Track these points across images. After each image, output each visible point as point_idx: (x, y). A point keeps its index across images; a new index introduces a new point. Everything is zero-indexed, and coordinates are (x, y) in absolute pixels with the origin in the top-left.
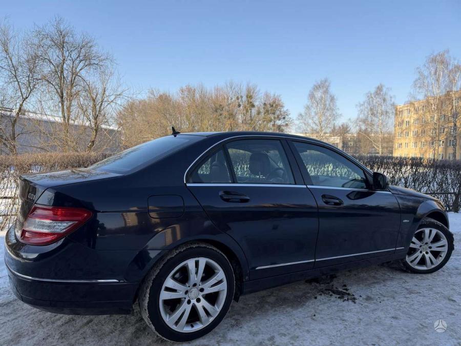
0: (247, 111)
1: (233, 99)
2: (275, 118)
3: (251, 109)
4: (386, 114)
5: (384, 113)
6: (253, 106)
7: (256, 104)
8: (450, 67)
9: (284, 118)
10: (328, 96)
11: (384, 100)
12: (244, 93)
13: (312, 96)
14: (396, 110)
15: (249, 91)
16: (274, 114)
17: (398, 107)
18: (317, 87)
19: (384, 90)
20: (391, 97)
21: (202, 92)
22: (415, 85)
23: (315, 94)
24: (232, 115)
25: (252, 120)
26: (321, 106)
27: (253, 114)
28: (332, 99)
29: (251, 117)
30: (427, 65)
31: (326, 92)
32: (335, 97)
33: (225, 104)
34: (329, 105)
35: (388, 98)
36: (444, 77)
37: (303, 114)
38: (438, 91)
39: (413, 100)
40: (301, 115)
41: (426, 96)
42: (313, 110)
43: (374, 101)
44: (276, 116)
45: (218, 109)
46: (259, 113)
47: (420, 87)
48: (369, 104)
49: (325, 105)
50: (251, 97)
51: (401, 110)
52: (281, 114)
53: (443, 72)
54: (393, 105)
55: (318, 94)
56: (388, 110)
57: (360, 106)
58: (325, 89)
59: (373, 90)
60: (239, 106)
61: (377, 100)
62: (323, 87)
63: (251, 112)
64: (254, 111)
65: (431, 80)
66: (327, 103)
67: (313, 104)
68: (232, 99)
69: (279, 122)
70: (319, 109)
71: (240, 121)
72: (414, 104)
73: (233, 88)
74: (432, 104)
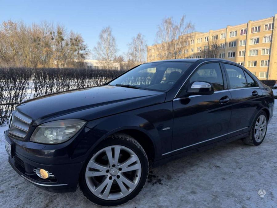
0: (58, 42)
1: (48, 34)
2: (78, 49)
3: (61, 42)
4: (143, 51)
5: (142, 50)
6: (63, 39)
7: (65, 38)
8: (174, 27)
9: (85, 49)
10: (111, 37)
11: (142, 42)
12: (56, 30)
13: (101, 37)
14: (148, 49)
15: (59, 29)
16: (78, 46)
17: (149, 47)
18: (104, 31)
19: (142, 36)
20: (145, 41)
21: (22, 26)
22: (157, 35)
23: (103, 35)
24: (47, 45)
25: (62, 49)
26: (107, 43)
27: (63, 46)
28: (114, 40)
29: (62, 47)
30: (163, 24)
31: (110, 34)
32: (115, 39)
33: (41, 36)
34: (112, 43)
35: (143, 41)
36: (170, 31)
37: (97, 48)
38: (168, 40)
39: (156, 44)
40: (95, 48)
41: (162, 41)
42: (103, 46)
43: (137, 43)
44: (79, 48)
45: (36, 40)
46: (67, 45)
47: (159, 36)
48: (134, 44)
49: (109, 43)
50: (61, 33)
51: (150, 49)
52: (82, 47)
53: (170, 29)
54: (146, 46)
55: (105, 36)
56: (144, 49)
57: (129, 45)
58: (109, 33)
59: (136, 36)
60: (53, 39)
61: (138, 42)
62: (108, 31)
63: (61, 44)
64: (64, 43)
65: (164, 33)
66: (111, 42)
67: (102, 41)
68: (46, 33)
69: (81, 52)
70: (106, 45)
71: (54, 50)
72: (157, 46)
73: (47, 26)
74: (165, 46)
